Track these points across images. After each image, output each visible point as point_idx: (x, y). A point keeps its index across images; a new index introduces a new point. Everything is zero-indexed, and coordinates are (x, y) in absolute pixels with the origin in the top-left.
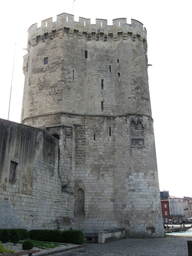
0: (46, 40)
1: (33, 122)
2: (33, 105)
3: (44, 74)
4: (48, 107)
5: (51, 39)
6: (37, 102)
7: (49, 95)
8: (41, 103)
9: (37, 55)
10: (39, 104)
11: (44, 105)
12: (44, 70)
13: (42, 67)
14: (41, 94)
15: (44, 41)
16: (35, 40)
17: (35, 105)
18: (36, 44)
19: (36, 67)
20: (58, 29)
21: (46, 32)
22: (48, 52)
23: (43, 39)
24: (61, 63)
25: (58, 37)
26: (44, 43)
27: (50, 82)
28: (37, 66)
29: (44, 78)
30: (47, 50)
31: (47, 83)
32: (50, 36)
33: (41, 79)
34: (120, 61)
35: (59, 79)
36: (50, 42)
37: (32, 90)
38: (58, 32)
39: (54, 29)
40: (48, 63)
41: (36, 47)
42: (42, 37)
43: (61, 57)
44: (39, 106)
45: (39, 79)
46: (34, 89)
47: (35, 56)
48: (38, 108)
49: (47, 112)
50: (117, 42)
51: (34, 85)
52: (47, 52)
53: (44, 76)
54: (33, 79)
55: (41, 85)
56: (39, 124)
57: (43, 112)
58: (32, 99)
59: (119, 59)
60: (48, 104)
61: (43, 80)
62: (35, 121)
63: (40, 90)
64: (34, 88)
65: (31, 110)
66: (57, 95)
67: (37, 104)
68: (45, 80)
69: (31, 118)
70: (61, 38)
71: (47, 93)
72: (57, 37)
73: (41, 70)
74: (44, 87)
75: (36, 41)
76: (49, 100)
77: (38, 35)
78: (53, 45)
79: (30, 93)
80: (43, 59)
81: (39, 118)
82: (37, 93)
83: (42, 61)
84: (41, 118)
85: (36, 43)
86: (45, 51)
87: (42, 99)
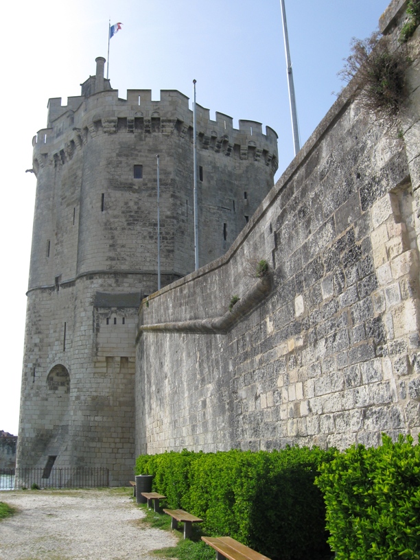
0: (137, 131)
1: (117, 281)
2: (115, 250)
3: (136, 195)
4: (148, 259)
5: (148, 132)
6: (123, 246)
7: (148, 238)
8: (133, 250)
9: (118, 155)
10: (129, 250)
11: (139, 255)
12: (137, 188)
13: (130, 181)
14: (133, 232)
15: (132, 132)
16: (113, 124)
17: (118, 250)
18: (115, 132)
19: (117, 177)
20: (165, 118)
21: (139, 115)
22: (141, 156)
23: (131, 127)
24: (170, 184)
25: (162, 132)
26: (133, 136)
27: (149, 213)
28: (120, 176)
29: (136, 203)
30: (140, 151)
31: (143, 215)
32: (147, 126)
33: (131, 204)
34: (248, 197)
35: (169, 213)
36: (146, 137)
37: (112, 220)
38: (164, 124)
39: (156, 116)
40: (144, 176)
41: (114, 136)
42: (129, 122)
43: (170, 173)
44: (129, 253)
45: (126, 203)
46: (116, 220)
47: (114, 155)
48: (128, 258)
49: (145, 269)
51: (116, 213)
52: (139, 154)
53: (136, 200)
54: (113, 199)
55: (131, 216)
56: (129, 286)
57: (137, 267)
58: (113, 238)
59: (248, 192)
60: (148, 255)
61: (136, 207)
62: (120, 280)
63: (129, 224)
64: (115, 217)
65: (112, 259)
66: (166, 241)
67: (123, 249)
68: (138, 208)
69: (111, 274)
70: (168, 136)
71: (145, 234)
72: (159, 132)
73: (129, 187)
74: (137, 220)
75: (114, 126)
76: (149, 246)
77: (122, 115)
78: (151, 144)
79: (106, 224)
80: (132, 167)
81: (130, 276)
82: (124, 229)
83: (130, 170)
84: (134, 276)
85: (114, 129)
86: (136, 152)
87: (134, 241)
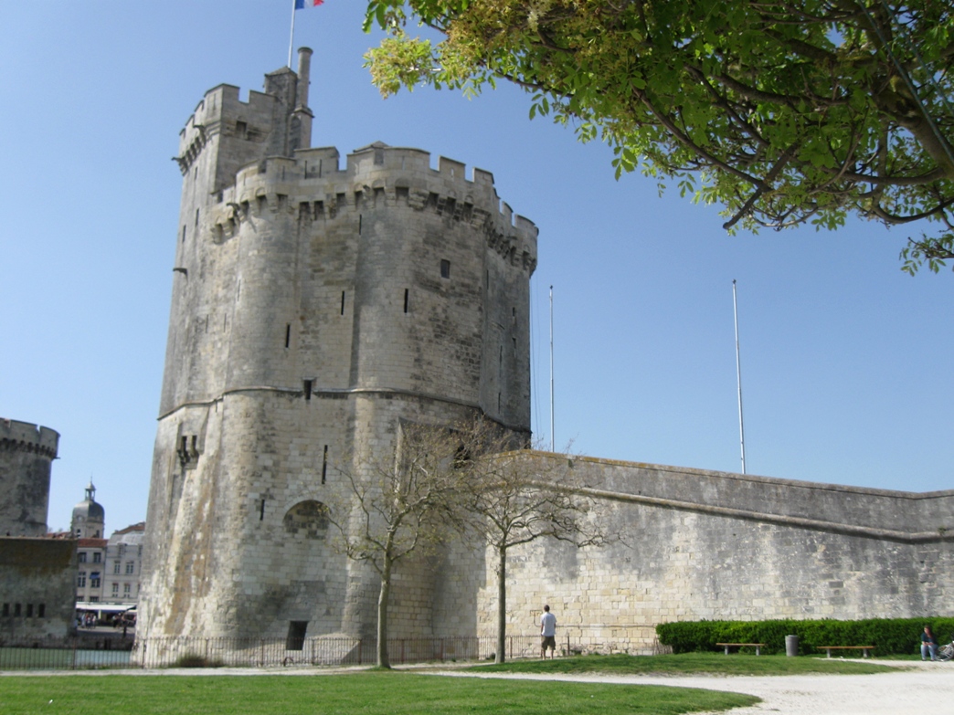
0: (445, 214)
1: (422, 407)
2: (420, 366)
3: (444, 300)
4: (455, 385)
5: (457, 218)
6: (429, 363)
7: (455, 357)
8: (440, 370)
9: (426, 242)
10: (435, 369)
11: (445, 377)
12: (444, 289)
13: (437, 280)
14: (440, 347)
15: (440, 214)
16: (422, 198)
17: (425, 367)
18: (421, 209)
19: (423, 271)
20: (479, 207)
21: (452, 196)
22: (449, 249)
23: (440, 207)
24: (479, 294)
25: (472, 223)
26: (440, 220)
27: (456, 326)
28: (426, 270)
29: (445, 311)
30: (448, 243)
31: (451, 328)
32: (458, 212)
33: (439, 310)
34: (517, 314)
35: (476, 330)
36: (454, 224)
37: (418, 327)
38: (476, 214)
39: (469, 201)
40: (451, 277)
41: (420, 214)
42: (440, 201)
43: (477, 279)
44: (435, 374)
45: (434, 309)
46: (423, 328)
47: (421, 240)
48: (434, 380)
49: (451, 396)
50: (515, 268)
51: (422, 318)
52: (447, 246)
53: (445, 307)
54: (419, 300)
55: (439, 326)
56: (435, 415)
57: (444, 393)
58: (418, 350)
59: (517, 309)
60: (454, 379)
61: (443, 316)
62: (425, 405)
63: (436, 336)
64: (422, 323)
65: (417, 377)
66: (472, 365)
67: (430, 367)
68: (447, 317)
69: (415, 396)
70: (476, 229)
71: (453, 352)
72: (467, 221)
73: (435, 287)
74: (445, 333)
75: (423, 202)
76: (456, 369)
77: (435, 190)
78: (459, 235)
79: (411, 331)
80: (439, 261)
81: (436, 402)
82: (430, 341)
83: (437, 265)
84: (440, 404)
85: (422, 205)
86: (443, 243)
87: (441, 359)
